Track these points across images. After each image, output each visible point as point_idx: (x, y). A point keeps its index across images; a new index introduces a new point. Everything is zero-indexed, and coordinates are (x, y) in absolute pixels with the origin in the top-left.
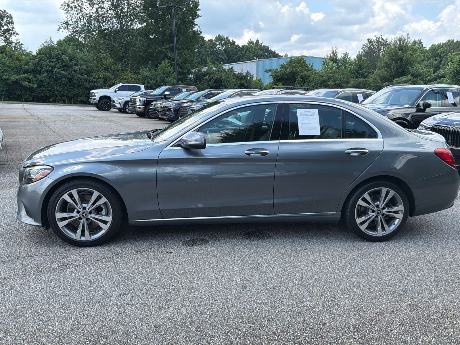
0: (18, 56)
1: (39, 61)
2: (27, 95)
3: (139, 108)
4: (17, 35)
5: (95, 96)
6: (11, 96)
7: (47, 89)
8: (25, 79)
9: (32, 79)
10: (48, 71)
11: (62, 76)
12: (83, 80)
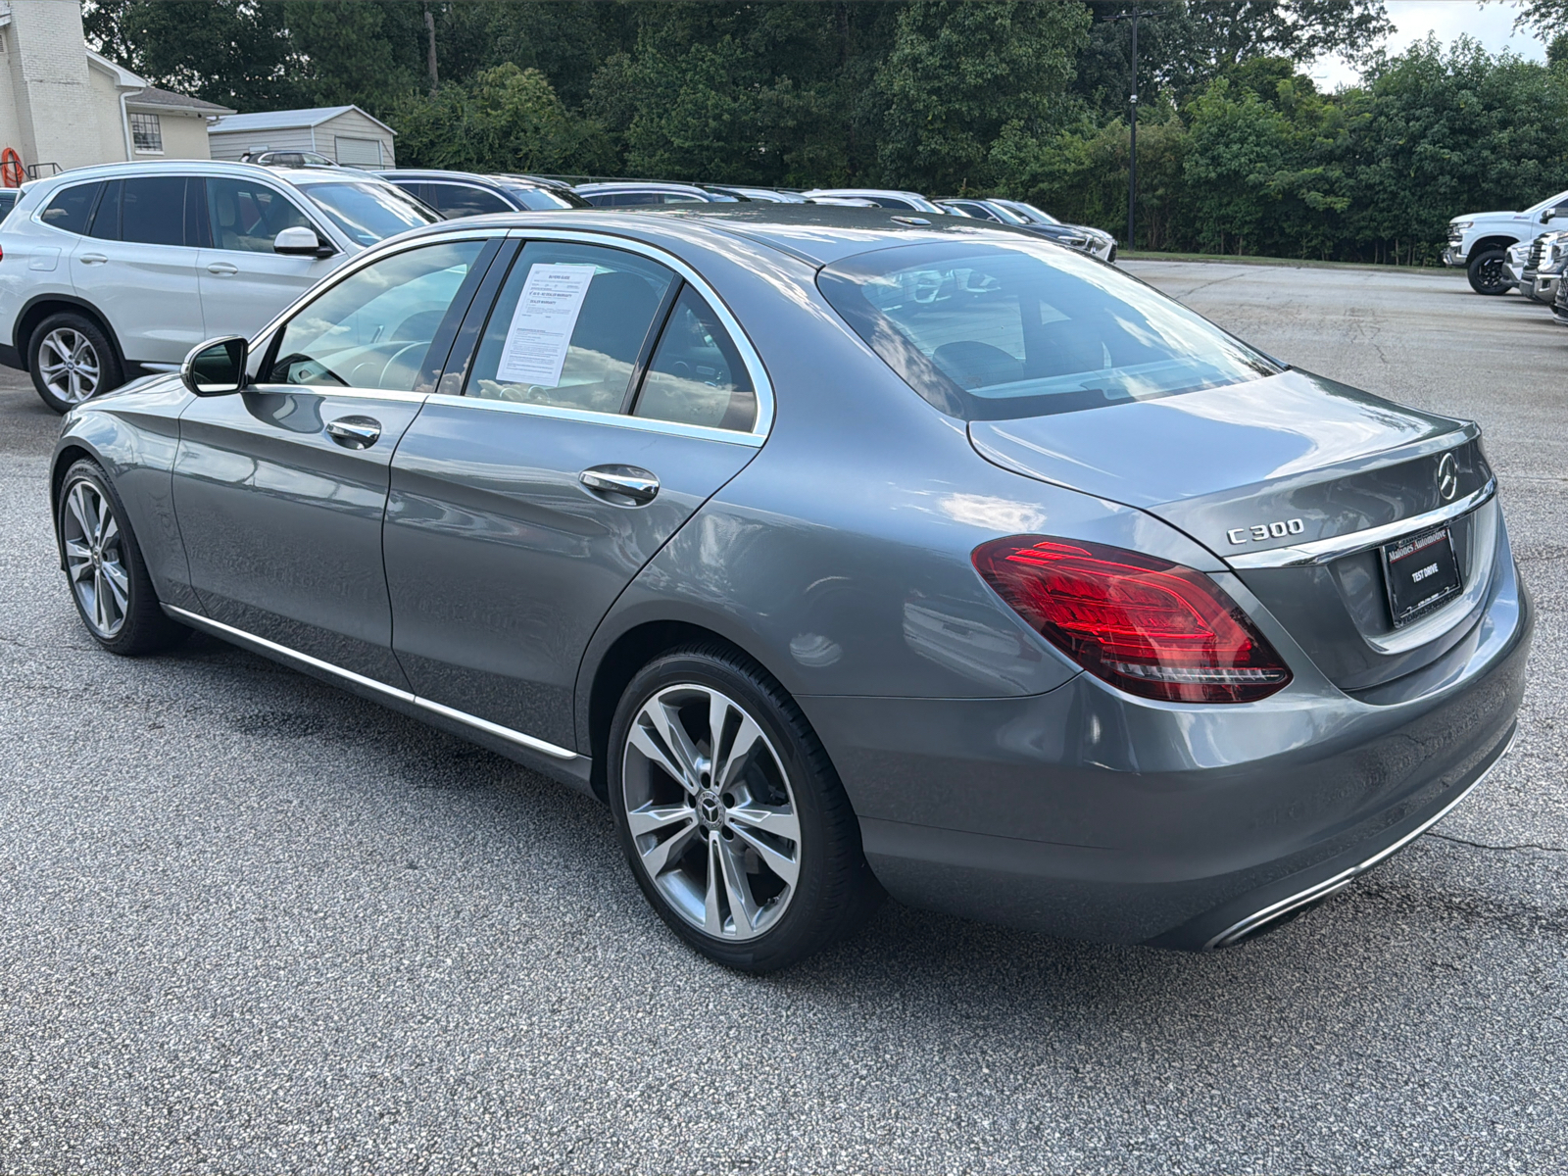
0: (1311, 108)
1: (1375, 119)
2: (1317, 236)
3: (1546, 282)
4: (1390, 32)
5: (1459, 238)
6: (1269, 241)
7: (1385, 214)
8: (1314, 184)
9: (1338, 179)
10: (1396, 154)
11: (1442, 168)
12: (1518, 181)
